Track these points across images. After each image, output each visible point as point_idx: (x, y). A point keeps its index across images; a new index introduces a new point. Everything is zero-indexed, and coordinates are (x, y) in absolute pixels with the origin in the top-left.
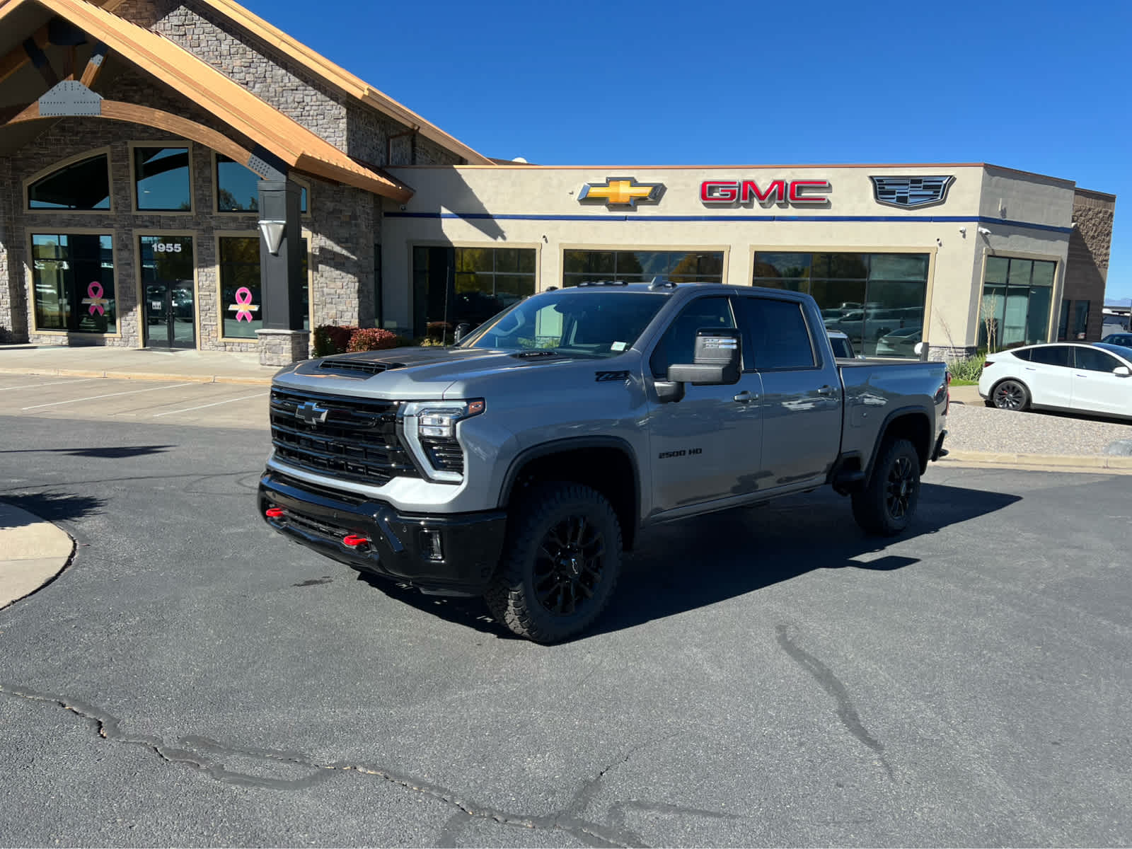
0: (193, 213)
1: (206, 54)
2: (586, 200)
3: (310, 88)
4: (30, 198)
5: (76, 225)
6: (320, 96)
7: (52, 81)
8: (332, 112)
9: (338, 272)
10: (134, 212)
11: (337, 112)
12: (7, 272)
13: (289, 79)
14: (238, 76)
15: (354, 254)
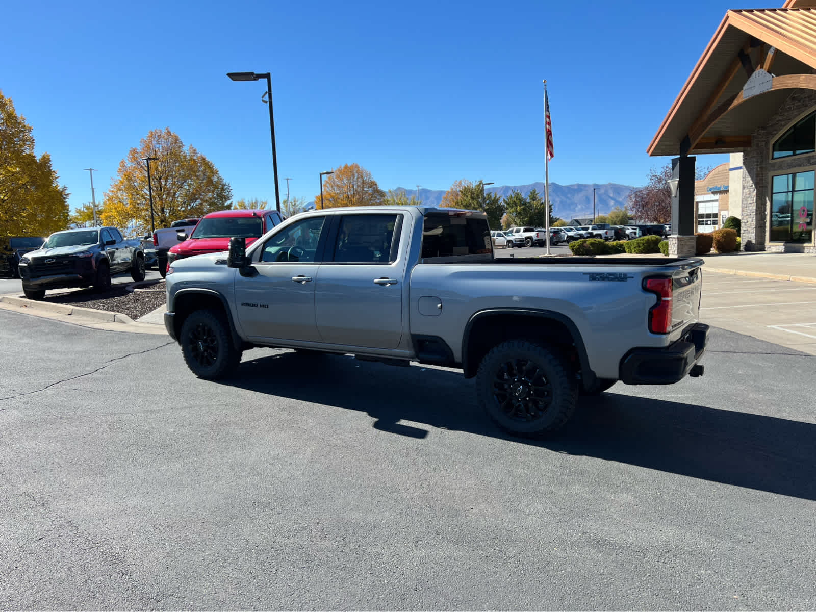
7: (750, 72)
12: (755, 204)
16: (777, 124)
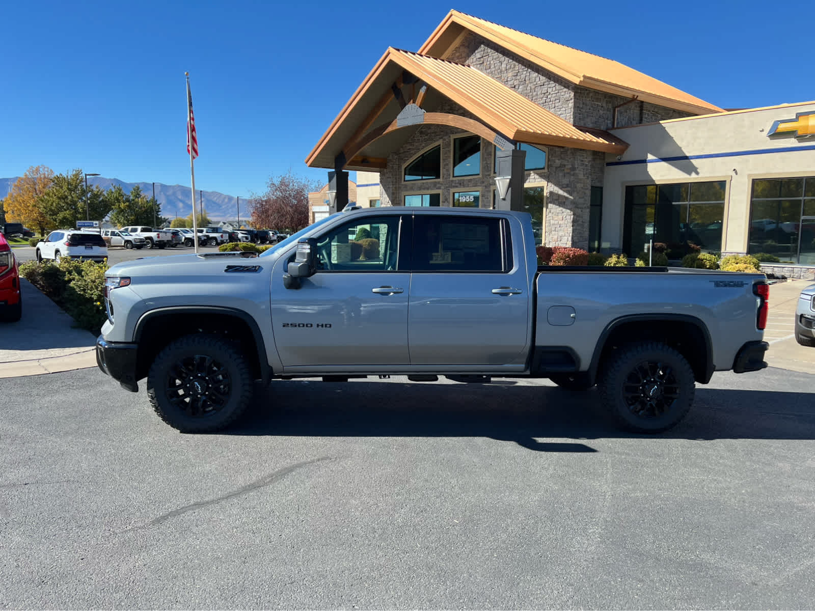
0: (480, 176)
1: (493, 72)
2: (775, 135)
3: (552, 82)
5: (424, 189)
6: (558, 87)
7: (403, 105)
8: (565, 97)
9: (561, 208)
10: (451, 178)
11: (568, 95)
13: (539, 78)
14: (510, 83)
15: (571, 196)
16: (408, 152)
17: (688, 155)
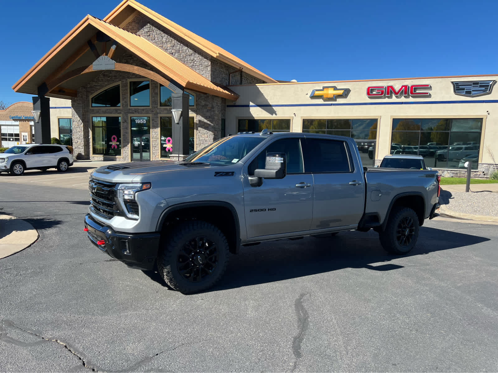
0: (151, 107)
1: (157, 42)
2: (313, 97)
3: (197, 54)
4: (92, 103)
5: (108, 113)
6: (200, 57)
7: (98, 56)
8: (205, 64)
9: (206, 131)
10: (129, 107)
11: (207, 63)
12: (83, 132)
13: (189, 50)
14: (169, 51)
15: (212, 123)
16: (94, 87)
17: (271, 104)
